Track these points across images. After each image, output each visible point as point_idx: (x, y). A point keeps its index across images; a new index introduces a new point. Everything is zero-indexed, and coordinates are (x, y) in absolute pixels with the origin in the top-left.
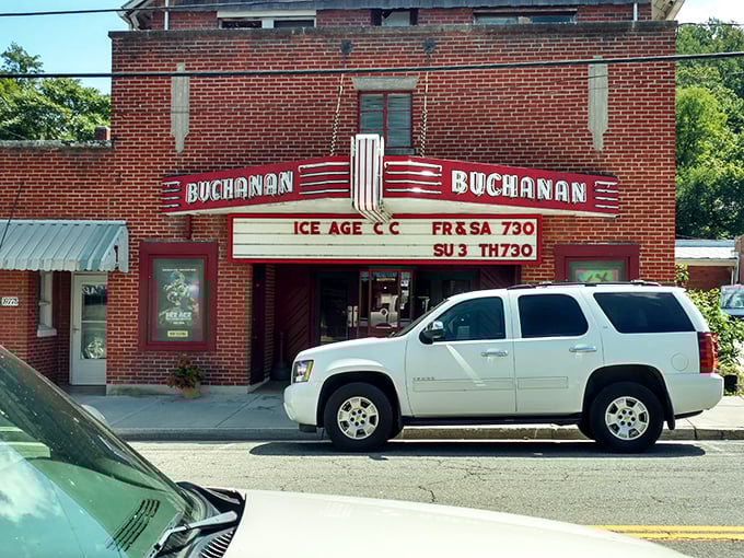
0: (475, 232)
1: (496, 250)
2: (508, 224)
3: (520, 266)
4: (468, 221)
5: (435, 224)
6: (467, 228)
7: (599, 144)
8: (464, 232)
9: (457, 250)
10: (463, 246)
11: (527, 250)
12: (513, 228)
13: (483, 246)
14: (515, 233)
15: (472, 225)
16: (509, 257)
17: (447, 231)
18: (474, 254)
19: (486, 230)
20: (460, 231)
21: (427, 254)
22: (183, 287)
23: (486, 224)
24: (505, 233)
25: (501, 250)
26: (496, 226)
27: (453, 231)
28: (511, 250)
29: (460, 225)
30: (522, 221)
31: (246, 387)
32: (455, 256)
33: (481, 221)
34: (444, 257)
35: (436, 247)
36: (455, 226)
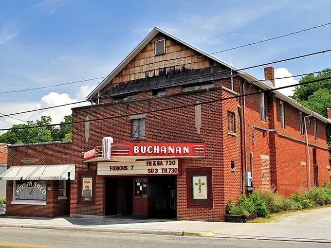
0: (159, 165)
1: (167, 170)
2: (167, 162)
3: (176, 176)
4: (157, 161)
5: (147, 162)
6: (156, 163)
7: (199, 132)
8: (155, 165)
9: (155, 171)
10: (157, 169)
11: (176, 170)
12: (169, 163)
13: (163, 169)
14: (170, 164)
15: (157, 162)
16: (171, 173)
17: (150, 165)
18: (160, 172)
19: (161, 164)
20: (154, 164)
21: (146, 172)
22: (87, 184)
23: (161, 162)
24: (167, 165)
25: (168, 170)
26: (164, 162)
27: (152, 164)
28: (172, 170)
29: (154, 162)
30: (172, 160)
31: (102, 216)
32: (154, 173)
33: (160, 161)
34: (151, 173)
35: (148, 170)
36: (153, 163)
